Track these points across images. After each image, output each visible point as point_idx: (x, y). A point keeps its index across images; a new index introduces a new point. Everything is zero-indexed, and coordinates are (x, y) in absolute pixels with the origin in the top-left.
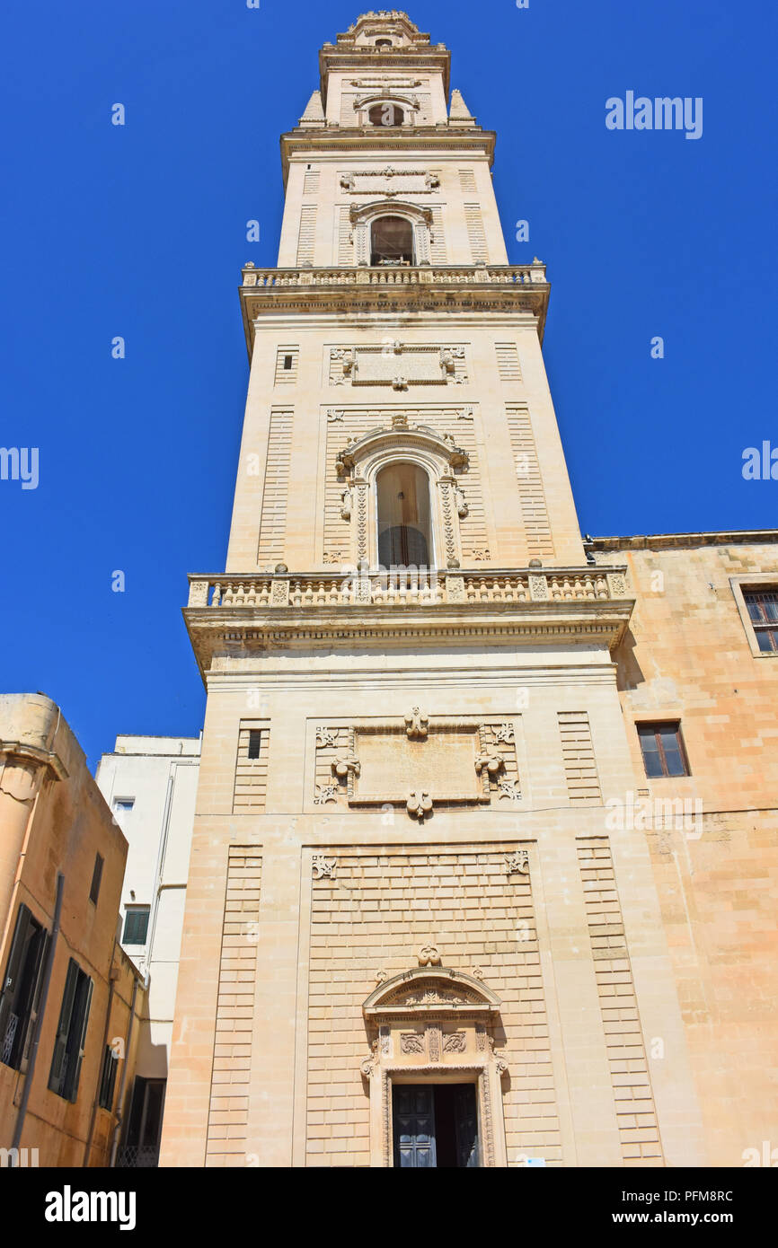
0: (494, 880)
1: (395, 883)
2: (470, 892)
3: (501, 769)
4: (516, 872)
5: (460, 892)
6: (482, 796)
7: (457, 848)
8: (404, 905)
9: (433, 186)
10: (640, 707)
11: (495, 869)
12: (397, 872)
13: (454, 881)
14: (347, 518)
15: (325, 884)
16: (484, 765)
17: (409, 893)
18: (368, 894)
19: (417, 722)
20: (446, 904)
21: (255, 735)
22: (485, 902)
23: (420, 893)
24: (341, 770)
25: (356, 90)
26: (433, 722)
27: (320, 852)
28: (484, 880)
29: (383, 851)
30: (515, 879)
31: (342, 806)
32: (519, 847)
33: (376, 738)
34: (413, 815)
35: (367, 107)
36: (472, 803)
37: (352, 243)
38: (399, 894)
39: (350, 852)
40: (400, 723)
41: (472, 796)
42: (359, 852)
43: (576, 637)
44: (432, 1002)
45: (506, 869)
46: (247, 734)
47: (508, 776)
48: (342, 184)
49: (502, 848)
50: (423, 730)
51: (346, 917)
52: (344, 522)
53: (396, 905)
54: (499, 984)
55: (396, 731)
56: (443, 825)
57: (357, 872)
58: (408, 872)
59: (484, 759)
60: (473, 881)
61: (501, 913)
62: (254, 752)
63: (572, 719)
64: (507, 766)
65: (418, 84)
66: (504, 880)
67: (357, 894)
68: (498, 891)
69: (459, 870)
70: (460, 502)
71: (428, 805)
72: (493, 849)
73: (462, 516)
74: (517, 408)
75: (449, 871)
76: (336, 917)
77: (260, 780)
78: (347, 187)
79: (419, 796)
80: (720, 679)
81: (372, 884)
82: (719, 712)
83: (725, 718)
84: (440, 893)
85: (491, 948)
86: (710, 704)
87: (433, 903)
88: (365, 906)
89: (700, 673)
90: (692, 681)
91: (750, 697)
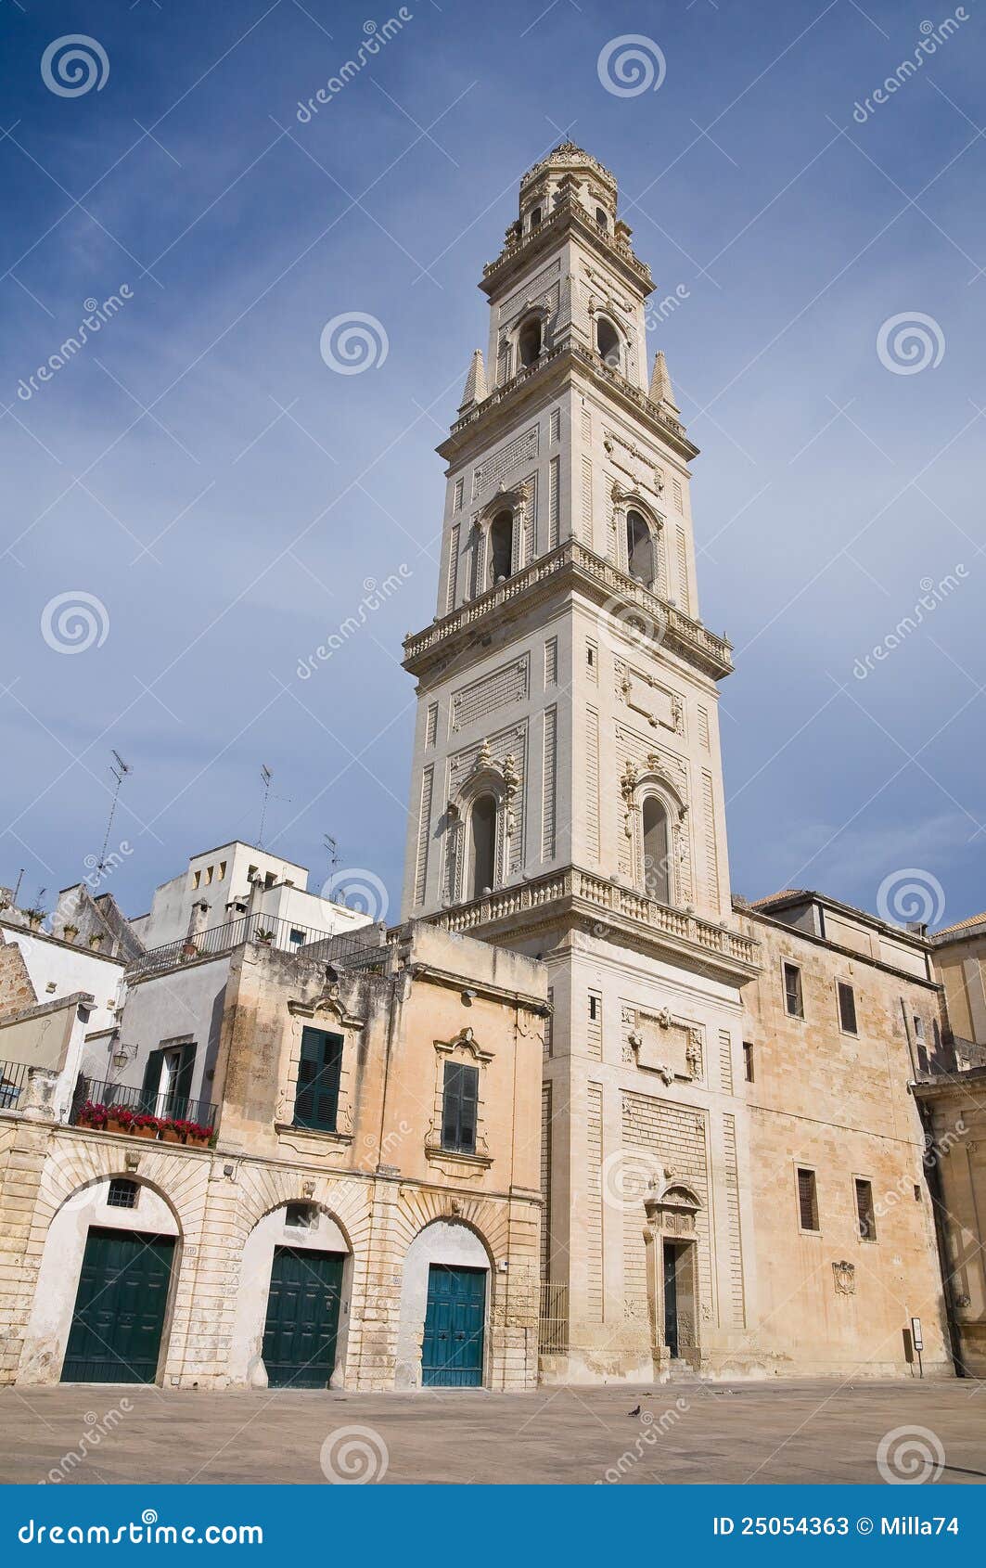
0: (691, 1130)
1: (655, 1122)
2: (682, 1135)
3: (696, 1060)
4: (700, 1127)
5: (679, 1134)
6: (688, 1076)
7: (679, 1107)
8: (658, 1136)
9: (660, 489)
11: (692, 1123)
12: (656, 1116)
13: (676, 1126)
14: (629, 836)
15: (627, 1116)
16: (693, 1056)
17: (660, 1130)
18: (644, 1127)
19: (668, 1018)
20: (674, 1140)
21: (593, 1002)
22: (688, 1143)
23: (664, 1131)
24: (637, 1042)
25: (590, 283)
26: (675, 1020)
27: (628, 1095)
28: (688, 1129)
29: (651, 1101)
30: (699, 1131)
31: (633, 1066)
32: (702, 1113)
33: (646, 1022)
34: (664, 1080)
35: (597, 315)
36: (685, 1079)
37: (614, 529)
38: (656, 1129)
39: (637, 1098)
40: (657, 1014)
41: (685, 1075)
42: (641, 1099)
44: (676, 1200)
45: (695, 1124)
46: (590, 1000)
47: (699, 1065)
48: (606, 444)
49: (696, 1111)
50: (668, 1023)
51: (636, 1139)
53: (656, 1137)
55: (655, 1019)
56: (676, 1092)
57: (641, 1112)
58: (660, 1116)
59: (693, 1053)
60: (684, 1128)
61: (693, 1151)
62: (593, 1016)
63: (725, 1036)
64: (698, 1058)
65: (630, 310)
66: (695, 1131)
67: (642, 1126)
68: (693, 1137)
69: (679, 1120)
70: (682, 848)
72: (693, 1111)
73: (681, 859)
74: (707, 775)
75: (675, 1119)
76: (632, 1139)
77: (597, 1036)
78: (609, 450)
79: (668, 1069)
80: (771, 1025)
81: (644, 1120)
82: (768, 1045)
83: (770, 1051)
84: (671, 1133)
85: (690, 1171)
86: (765, 1039)
87: (669, 1139)
88: (643, 1134)
89: (762, 1016)
90: (759, 1021)
91: (781, 1041)
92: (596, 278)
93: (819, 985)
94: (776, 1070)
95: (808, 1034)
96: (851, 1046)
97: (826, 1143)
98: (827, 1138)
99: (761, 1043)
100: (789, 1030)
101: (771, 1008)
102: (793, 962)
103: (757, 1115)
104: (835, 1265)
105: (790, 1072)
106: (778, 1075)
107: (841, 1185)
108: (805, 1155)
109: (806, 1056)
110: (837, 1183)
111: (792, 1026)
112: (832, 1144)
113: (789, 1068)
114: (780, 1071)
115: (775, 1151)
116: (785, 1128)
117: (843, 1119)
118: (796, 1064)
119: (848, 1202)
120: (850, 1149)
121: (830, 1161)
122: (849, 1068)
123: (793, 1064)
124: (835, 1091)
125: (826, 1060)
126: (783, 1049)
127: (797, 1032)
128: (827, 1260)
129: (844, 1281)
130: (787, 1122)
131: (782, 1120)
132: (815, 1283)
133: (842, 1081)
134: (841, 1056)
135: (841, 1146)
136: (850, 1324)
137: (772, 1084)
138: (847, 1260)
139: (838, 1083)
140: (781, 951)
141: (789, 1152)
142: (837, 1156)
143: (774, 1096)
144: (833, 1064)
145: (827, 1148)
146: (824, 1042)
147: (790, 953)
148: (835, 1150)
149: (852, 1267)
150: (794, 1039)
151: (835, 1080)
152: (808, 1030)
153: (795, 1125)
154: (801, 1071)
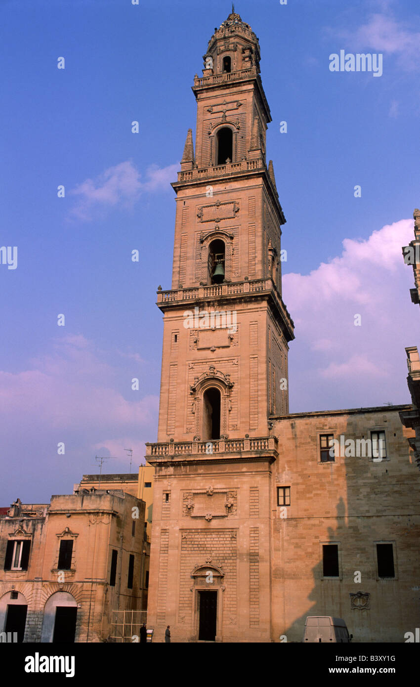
0: (228, 539)
1: (202, 540)
2: (221, 542)
3: (232, 505)
4: (233, 537)
5: (218, 542)
6: (226, 515)
7: (220, 531)
8: (204, 546)
9: (236, 212)
10: (279, 482)
11: (228, 536)
12: (203, 537)
13: (217, 539)
14: (194, 413)
15: (184, 540)
16: (227, 505)
17: (206, 543)
18: (195, 543)
19: (210, 492)
20: (214, 546)
21: (167, 495)
22: (224, 545)
23: (208, 543)
24: (189, 507)
25: (209, 116)
26: (215, 491)
27: (183, 531)
28: (225, 539)
29: (199, 531)
30: (233, 539)
31: (188, 517)
32: (235, 530)
33: (198, 496)
34: (207, 520)
35: (214, 132)
36: (223, 517)
37: (201, 259)
38: (203, 543)
39: (191, 531)
40: (206, 491)
41: (223, 514)
42: (193, 531)
45: (231, 536)
46: (165, 495)
47: (234, 508)
48: (198, 216)
49: (230, 530)
50: (212, 494)
51: (190, 549)
52: (193, 415)
54: (226, 568)
55: (204, 493)
56: (215, 524)
57: (193, 536)
58: (206, 537)
59: (227, 503)
60: (222, 539)
61: (228, 549)
62: (167, 501)
63: (254, 489)
64: (234, 505)
65: (241, 105)
66: (230, 539)
67: (193, 543)
68: (228, 542)
69: (219, 536)
70: (229, 406)
71: (211, 518)
72: (228, 530)
73: (230, 411)
74: (254, 357)
75: (216, 536)
76: (187, 549)
77: (168, 509)
78: (200, 217)
79: (209, 515)
80: (305, 472)
81: (196, 540)
82: (302, 484)
83: (304, 486)
84: (214, 542)
85: (225, 558)
86: (300, 481)
87: (212, 546)
88: (194, 546)
89: (300, 470)
90: (296, 472)
91: (313, 479)
92: (215, 109)
94: (308, 495)
95: (339, 469)
96: (378, 467)
99: (297, 484)
100: (321, 471)
101: (306, 463)
102: (326, 430)
103: (293, 522)
104: (352, 595)
105: (320, 494)
106: (309, 498)
107: (363, 550)
108: (328, 538)
109: (336, 482)
110: (358, 549)
111: (324, 468)
112: (357, 527)
113: (319, 492)
114: (312, 495)
115: (305, 538)
116: (314, 525)
117: (368, 511)
118: (326, 489)
119: (368, 558)
120: (373, 527)
121: (352, 537)
122: (377, 481)
123: (323, 489)
124: (361, 496)
125: (354, 481)
126: (316, 483)
127: (329, 471)
128: (344, 592)
129: (359, 602)
130: (316, 522)
131: (312, 522)
132: (333, 604)
133: (369, 490)
134: (369, 475)
135: (364, 527)
136: (363, 626)
137: (304, 504)
138: (363, 591)
139: (364, 491)
140: (317, 428)
141: (317, 537)
142: (361, 534)
143: (306, 510)
144: (361, 482)
145: (351, 531)
146: (353, 470)
147: (325, 428)
148: (359, 531)
149: (367, 595)
150: (324, 475)
151: (361, 490)
152: (338, 467)
153: (323, 522)
154: (329, 491)
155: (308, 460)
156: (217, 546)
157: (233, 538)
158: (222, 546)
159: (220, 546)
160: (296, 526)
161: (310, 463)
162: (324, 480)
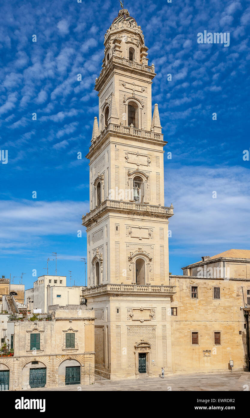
0: (151, 330)
1: (138, 330)
2: (148, 331)
5: (146, 331)
6: (150, 319)
7: (146, 326)
8: (139, 333)
9: (149, 163)
10: (172, 305)
11: (151, 329)
12: (138, 329)
13: (146, 330)
15: (129, 330)
17: (140, 332)
18: (134, 332)
20: (144, 333)
21: (118, 309)
22: (149, 333)
23: (141, 332)
24: (131, 315)
26: (144, 308)
27: (128, 326)
28: (149, 330)
29: (137, 326)
31: (131, 320)
32: (154, 326)
33: (136, 310)
34: (141, 322)
35: (127, 102)
38: (138, 332)
39: (132, 326)
40: (139, 308)
42: (133, 326)
43: (166, 296)
44: (143, 345)
47: (154, 317)
48: (125, 158)
49: (152, 326)
50: (143, 310)
51: (132, 335)
52: (130, 271)
54: (151, 342)
55: (139, 310)
56: (145, 323)
57: (133, 329)
58: (140, 329)
59: (151, 314)
61: (151, 334)
62: (118, 312)
63: (163, 308)
64: (154, 315)
65: (144, 90)
67: (133, 332)
68: (151, 331)
69: (146, 329)
70: (150, 269)
71: (143, 320)
72: (151, 326)
73: (150, 271)
74: (162, 246)
75: (145, 329)
76: (131, 335)
77: (119, 316)
80: (184, 302)
81: (135, 330)
82: (183, 307)
83: (184, 308)
84: (144, 332)
85: (150, 338)
86: (182, 305)
87: (143, 333)
88: (134, 333)
89: (182, 301)
90: (181, 302)
91: (188, 305)
93: (206, 289)
94: (186, 312)
95: (199, 302)
96: (216, 302)
97: (204, 325)
98: (205, 324)
99: (181, 307)
100: (192, 302)
101: (185, 298)
102: (194, 285)
103: (178, 323)
104: (204, 351)
105: (191, 312)
106: (186, 313)
107: (209, 334)
108: (194, 329)
109: (198, 307)
110: (207, 334)
111: (193, 301)
112: (206, 325)
113: (191, 311)
114: (187, 312)
115: (184, 329)
116: (188, 324)
117: (211, 319)
118: (194, 309)
119: (211, 337)
120: (213, 326)
121: (205, 329)
122: (216, 307)
123: (192, 310)
124: (209, 313)
125: (206, 307)
126: (189, 307)
127: (195, 302)
128: (201, 350)
129: (207, 354)
130: (189, 323)
131: (187, 323)
132: (196, 355)
133: (212, 311)
134: (212, 305)
135: (210, 325)
136: (208, 363)
137: (184, 315)
138: (209, 350)
139: (210, 311)
140: (190, 283)
141: (189, 329)
142: (208, 328)
143: (184, 318)
144: (209, 307)
145: (204, 327)
146: (206, 302)
147: (194, 284)
148: (207, 327)
149: (210, 351)
150: (194, 304)
151: (209, 311)
152: (199, 301)
153: (192, 323)
154: (195, 311)
155: (186, 297)
156: (146, 333)
157: (154, 329)
158: (148, 333)
159: (147, 333)
160: (180, 324)
161: (187, 298)
162: (193, 306)
